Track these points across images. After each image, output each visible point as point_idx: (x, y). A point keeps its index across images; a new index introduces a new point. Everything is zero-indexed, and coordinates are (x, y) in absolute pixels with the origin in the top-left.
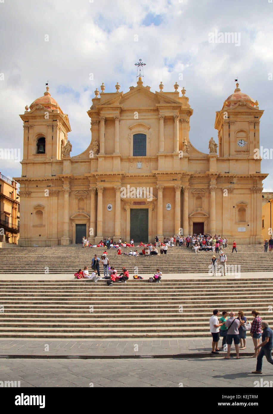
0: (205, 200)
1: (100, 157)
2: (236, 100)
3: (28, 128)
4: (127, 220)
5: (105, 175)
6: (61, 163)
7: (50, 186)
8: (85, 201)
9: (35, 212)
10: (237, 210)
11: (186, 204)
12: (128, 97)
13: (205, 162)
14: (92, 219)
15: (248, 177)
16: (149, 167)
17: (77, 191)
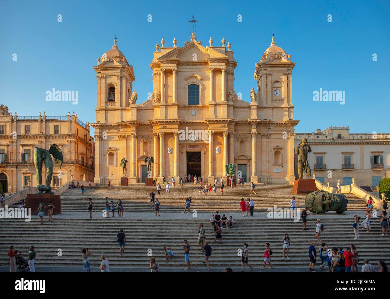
0: (247, 145)
1: (161, 105)
3: (101, 78)
4: (184, 162)
5: (166, 122)
7: (120, 131)
8: (149, 145)
9: (108, 153)
10: (274, 153)
11: (232, 148)
12: (183, 51)
13: (247, 110)
14: (156, 161)
15: (282, 124)
16: (201, 114)
17: (143, 136)
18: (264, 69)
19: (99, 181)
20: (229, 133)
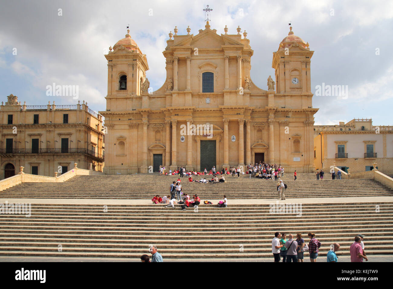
0: (265, 132)
1: (174, 93)
2: (289, 42)
3: (112, 66)
4: (198, 151)
5: (178, 109)
6: (140, 98)
7: (131, 119)
8: (161, 133)
9: (118, 142)
10: (292, 141)
11: (249, 136)
12: (197, 39)
13: (264, 98)
14: (168, 149)
15: (301, 112)
16: (216, 102)
17: (155, 124)
18: (282, 58)
19: (108, 171)
20: (245, 121)
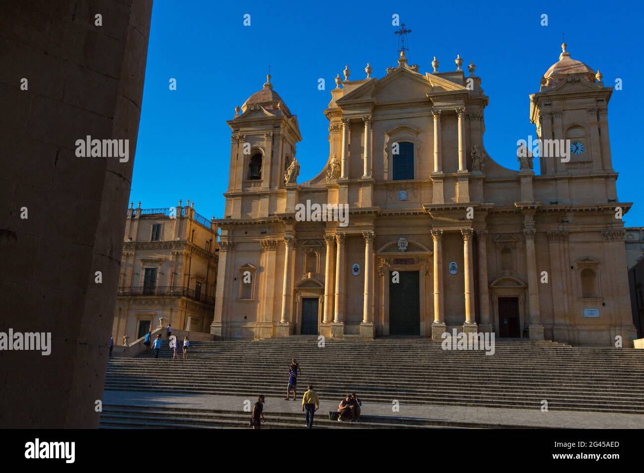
0: (517, 255)
1: (341, 184)
2: (561, 73)
3: (238, 140)
4: (384, 293)
6: (283, 193)
7: (265, 233)
8: (318, 257)
9: (240, 275)
10: (579, 273)
11: (483, 263)
12: (383, 85)
13: (513, 185)
16: (418, 197)
17: (307, 241)
18: (546, 105)
19: (220, 331)
20: (475, 232)
